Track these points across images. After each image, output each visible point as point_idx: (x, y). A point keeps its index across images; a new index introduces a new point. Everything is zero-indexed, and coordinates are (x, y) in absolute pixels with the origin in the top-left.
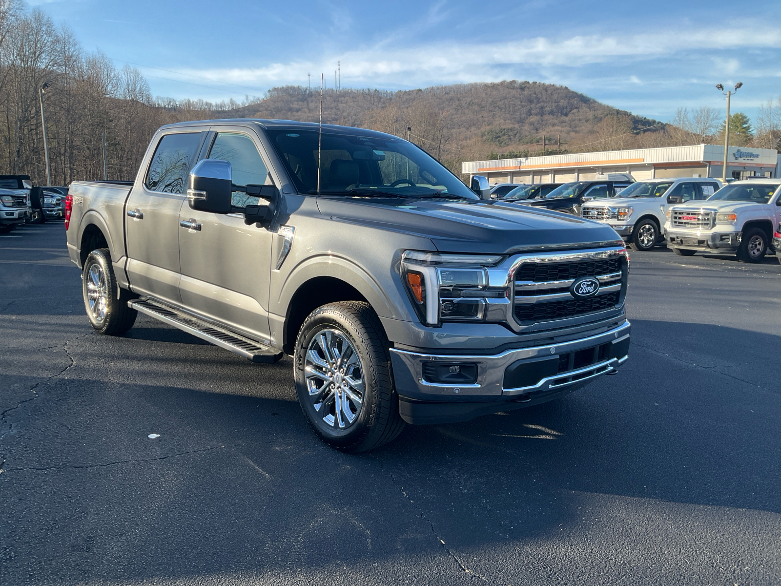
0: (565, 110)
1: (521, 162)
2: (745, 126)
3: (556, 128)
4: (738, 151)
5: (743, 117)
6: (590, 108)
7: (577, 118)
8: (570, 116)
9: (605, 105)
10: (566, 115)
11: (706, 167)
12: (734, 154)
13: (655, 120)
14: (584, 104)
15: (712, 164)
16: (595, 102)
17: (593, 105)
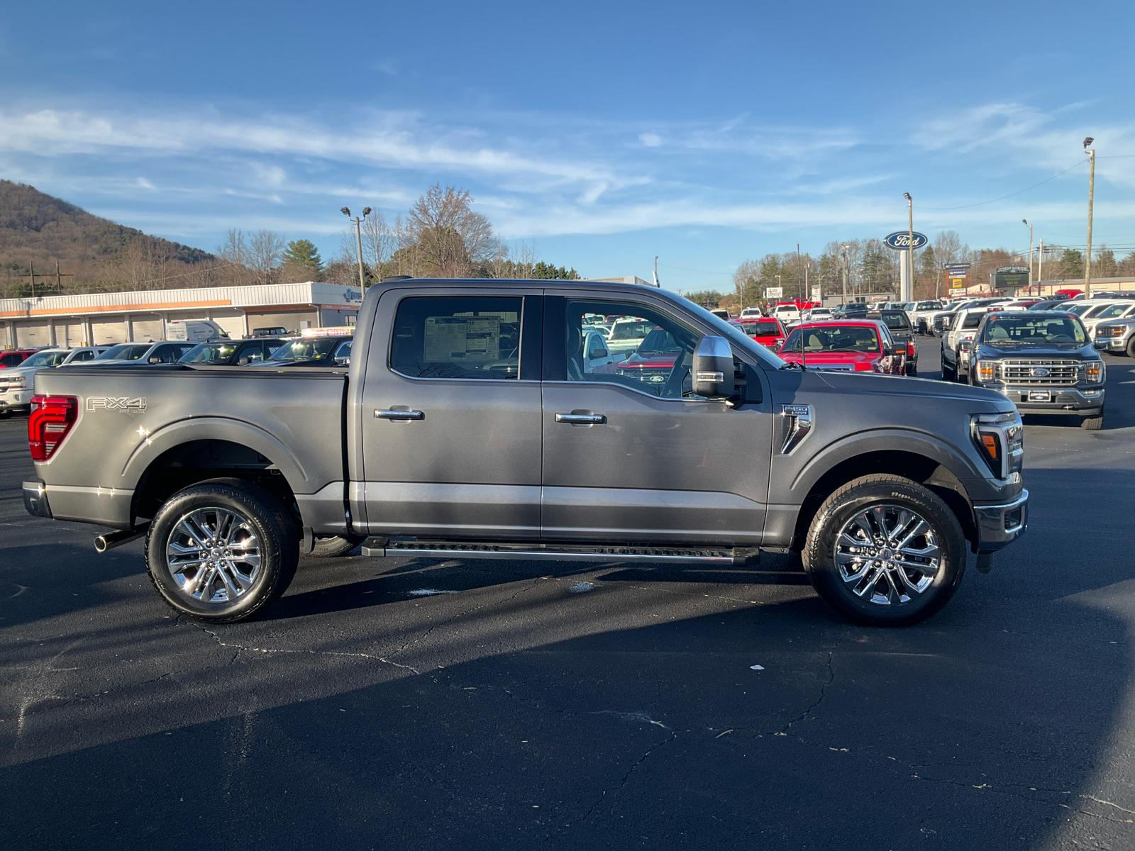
0: (34, 221)
1: (29, 304)
2: (313, 257)
3: (24, 249)
4: (349, 291)
5: (310, 246)
6: (76, 222)
7: (57, 235)
8: (44, 232)
9: (99, 218)
10: (38, 230)
11: (316, 312)
12: (345, 295)
13: (178, 242)
14: (65, 215)
15: (322, 307)
16: (81, 212)
17: (80, 216)
